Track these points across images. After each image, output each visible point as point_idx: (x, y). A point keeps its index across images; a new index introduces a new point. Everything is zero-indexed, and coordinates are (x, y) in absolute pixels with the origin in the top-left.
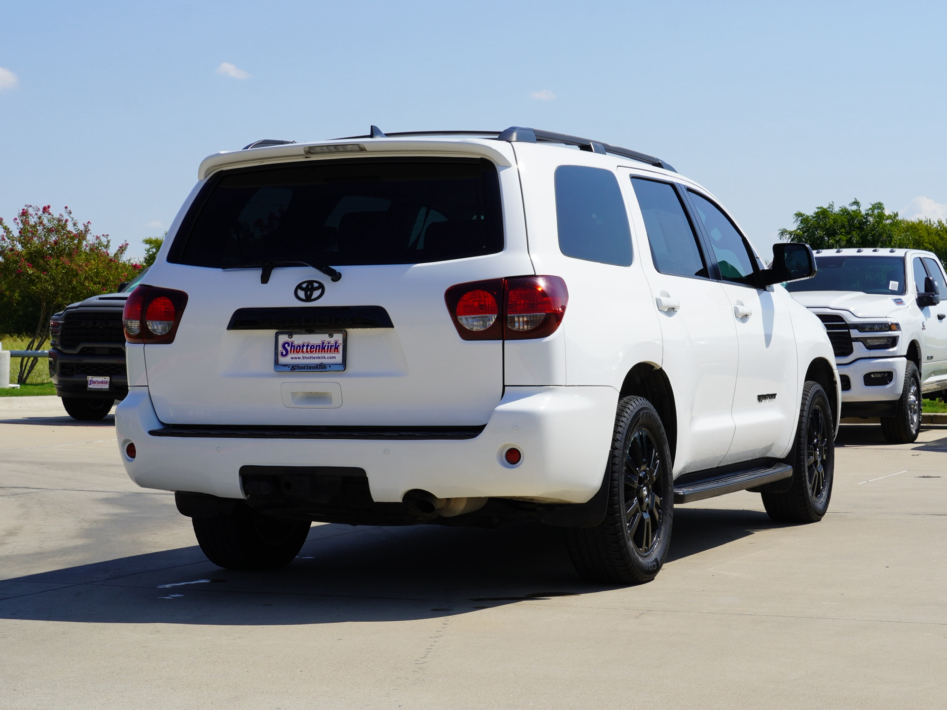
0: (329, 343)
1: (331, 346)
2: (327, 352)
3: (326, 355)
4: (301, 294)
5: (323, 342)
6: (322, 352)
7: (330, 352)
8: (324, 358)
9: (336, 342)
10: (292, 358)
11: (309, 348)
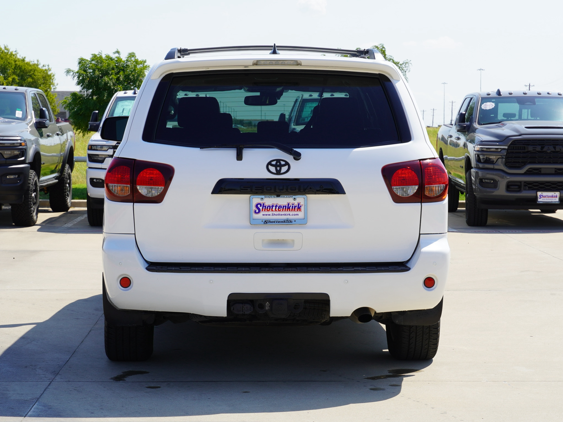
0: (293, 204)
1: (295, 207)
2: (292, 210)
3: (291, 213)
4: (273, 169)
5: (289, 204)
6: (287, 210)
7: (294, 210)
8: (289, 215)
9: (299, 204)
10: (263, 215)
11: (277, 208)
